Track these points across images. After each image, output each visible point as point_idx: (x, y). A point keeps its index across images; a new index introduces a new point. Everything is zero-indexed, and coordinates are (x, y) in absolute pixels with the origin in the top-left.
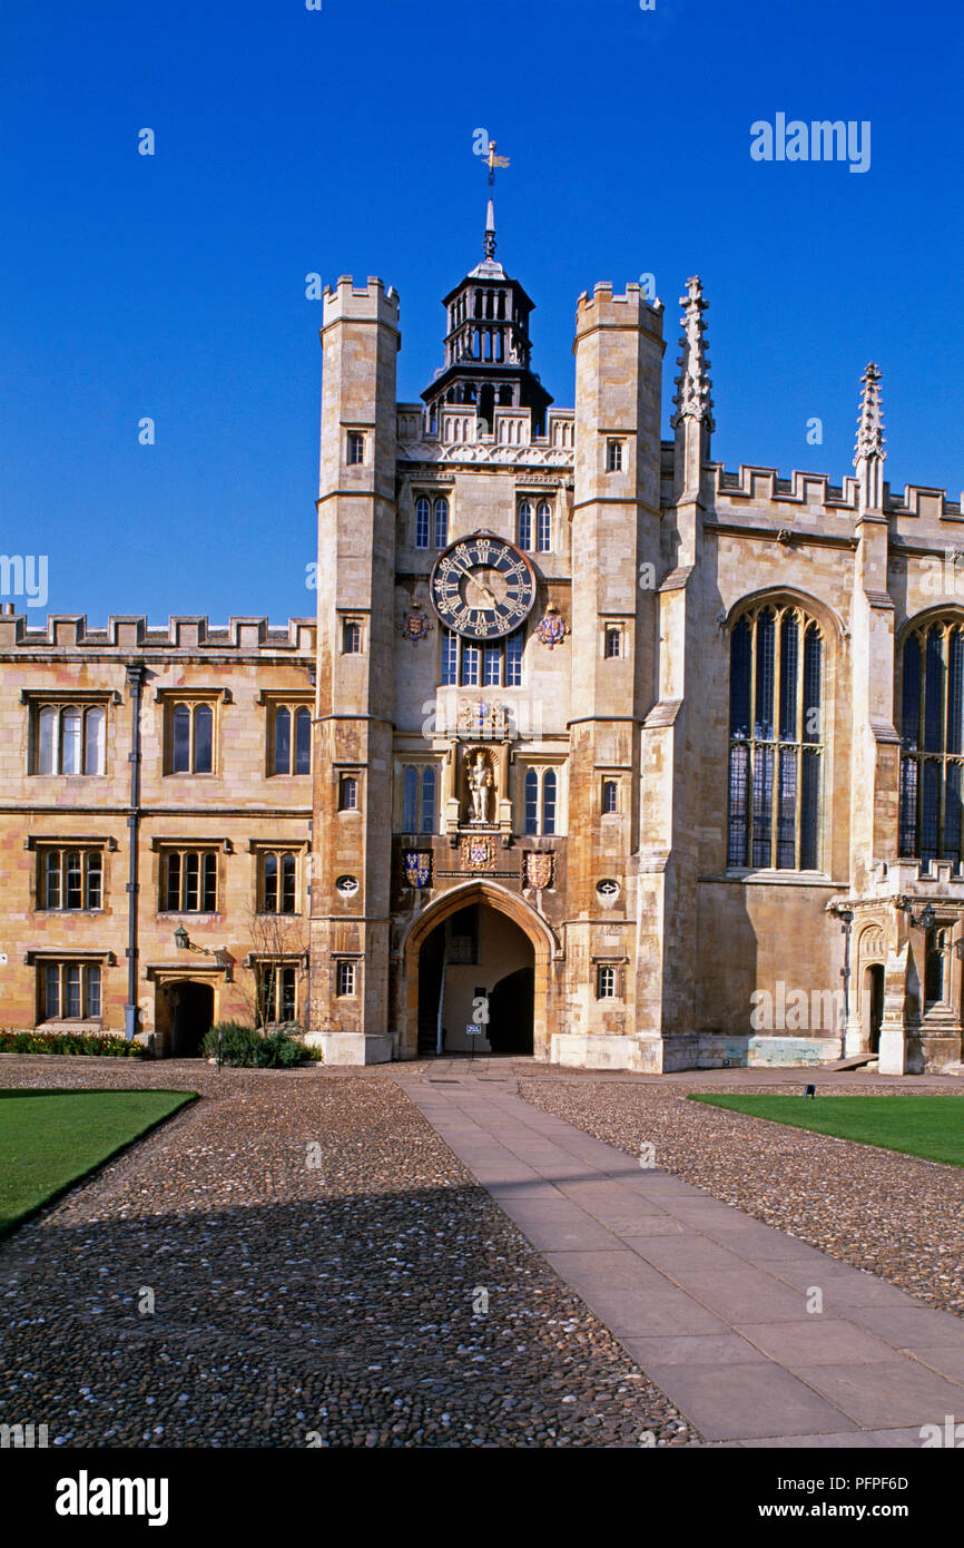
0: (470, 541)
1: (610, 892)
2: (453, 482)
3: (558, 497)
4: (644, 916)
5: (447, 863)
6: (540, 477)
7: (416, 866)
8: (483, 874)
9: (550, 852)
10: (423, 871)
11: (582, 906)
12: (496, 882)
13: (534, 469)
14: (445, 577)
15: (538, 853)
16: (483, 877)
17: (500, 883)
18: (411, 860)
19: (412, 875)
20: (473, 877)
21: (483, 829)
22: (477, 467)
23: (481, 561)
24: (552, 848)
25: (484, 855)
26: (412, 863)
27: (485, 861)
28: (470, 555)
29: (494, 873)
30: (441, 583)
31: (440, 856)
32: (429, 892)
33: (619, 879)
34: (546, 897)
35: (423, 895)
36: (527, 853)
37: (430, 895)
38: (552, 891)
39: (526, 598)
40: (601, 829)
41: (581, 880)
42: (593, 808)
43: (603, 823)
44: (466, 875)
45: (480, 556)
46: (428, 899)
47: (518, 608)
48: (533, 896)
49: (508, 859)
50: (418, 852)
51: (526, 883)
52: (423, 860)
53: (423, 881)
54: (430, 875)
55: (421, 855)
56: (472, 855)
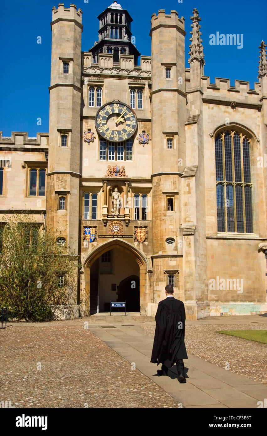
0: (111, 104)
1: (171, 243)
2: (103, 82)
3: (145, 88)
4: (186, 253)
5: (102, 232)
6: (138, 81)
7: (89, 233)
8: (118, 236)
9: (146, 227)
10: (92, 235)
11: (159, 249)
12: (124, 239)
13: (136, 78)
14: (101, 117)
15: (141, 227)
16: (117, 237)
17: (125, 240)
18: (87, 230)
19: (88, 236)
20: (113, 237)
21: (118, 218)
22: (112, 77)
23: (115, 112)
24: (146, 225)
25: (118, 228)
26: (88, 232)
27: (118, 231)
28: (111, 109)
29: (122, 236)
30: (100, 120)
31: (99, 229)
32: (95, 243)
33: (175, 238)
34: (144, 245)
35: (92, 245)
36: (136, 227)
37: (96, 245)
38: (146, 243)
39: (133, 127)
40: (167, 217)
41: (159, 238)
42: (163, 209)
43: (167, 215)
44: (111, 236)
45: (115, 110)
46: (94, 247)
47: (130, 130)
48: (138, 245)
49: (128, 230)
50: (90, 227)
51: (136, 239)
52: (93, 231)
53: (93, 239)
54: (95, 237)
55: (92, 229)
56: (113, 228)
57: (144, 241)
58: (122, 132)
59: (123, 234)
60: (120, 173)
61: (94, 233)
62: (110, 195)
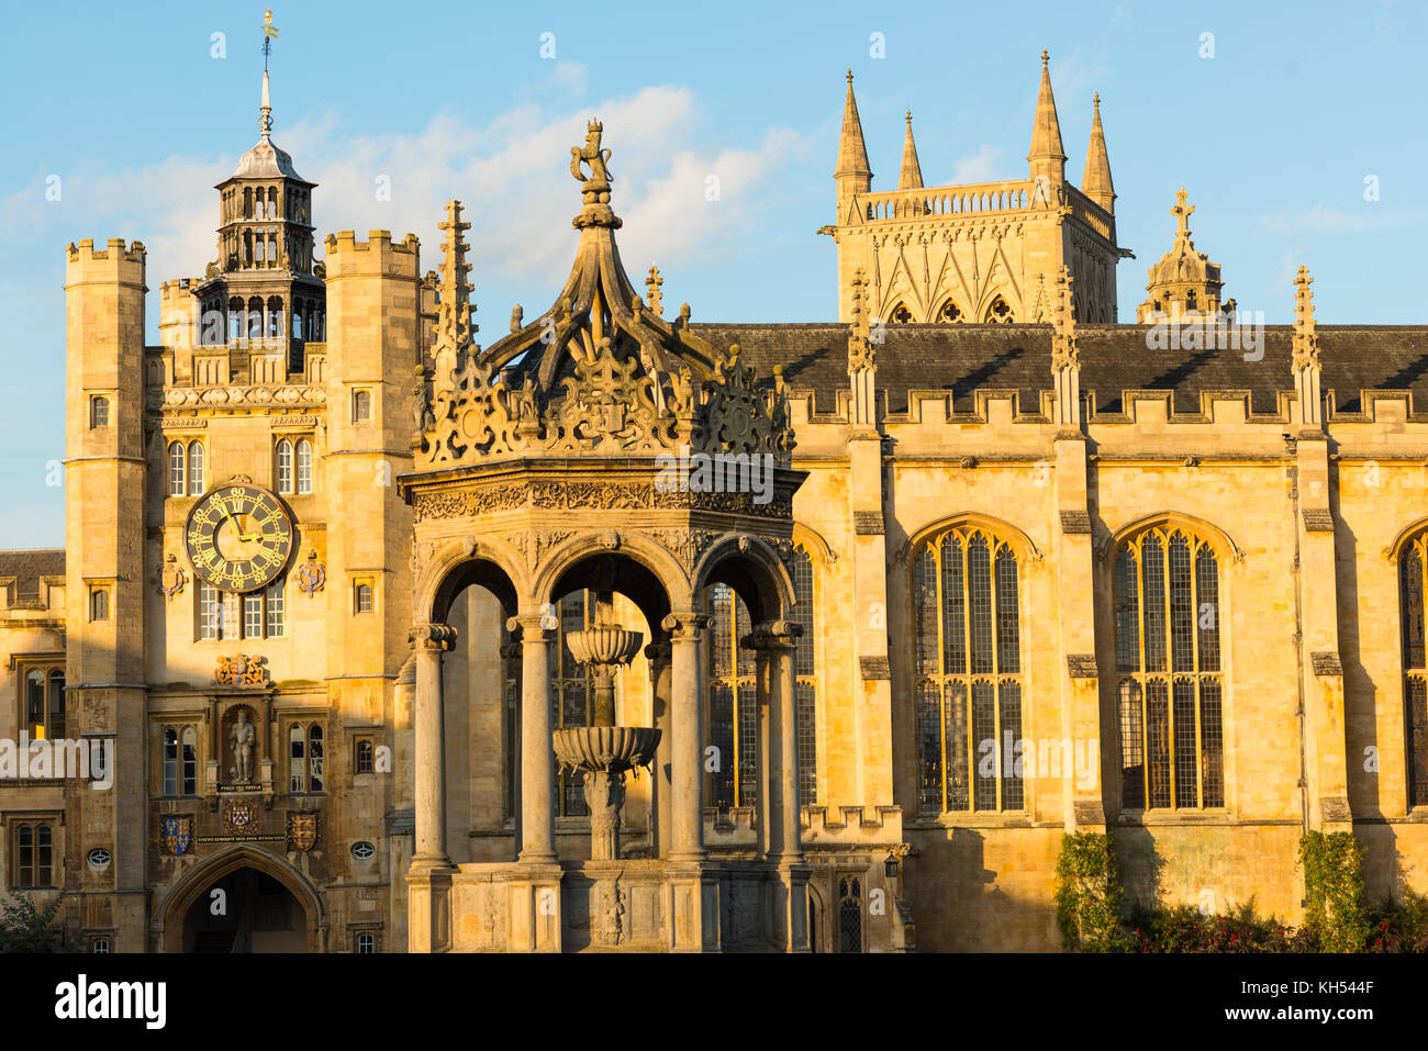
0: (223, 489)
2: (207, 427)
4: (396, 879)
5: (208, 828)
6: (296, 417)
7: (175, 832)
8: (245, 838)
9: (315, 813)
10: (183, 837)
11: (339, 871)
12: (260, 846)
13: (290, 410)
14: (199, 528)
15: (302, 813)
16: (245, 841)
17: (264, 847)
18: (171, 825)
19: (171, 841)
20: (235, 841)
22: (229, 412)
23: (236, 511)
24: (316, 808)
25: (246, 818)
26: (171, 830)
27: (247, 824)
28: (225, 504)
29: (257, 837)
30: (196, 534)
31: (200, 821)
32: (190, 859)
33: (373, 841)
34: (312, 860)
35: (184, 863)
36: (290, 813)
37: (191, 862)
38: (318, 854)
39: (283, 547)
40: (355, 791)
41: (338, 843)
42: (344, 769)
43: (355, 784)
44: (228, 839)
45: (235, 505)
46: (189, 866)
47: (275, 558)
48: (298, 859)
49: (271, 821)
50: (176, 817)
51: (291, 846)
52: (183, 825)
53: (183, 846)
54: (190, 841)
55: (181, 821)
56: (234, 819)
57: (313, 848)
58: (252, 564)
59: (259, 833)
60: (249, 676)
61: (187, 833)
62: (227, 731)
